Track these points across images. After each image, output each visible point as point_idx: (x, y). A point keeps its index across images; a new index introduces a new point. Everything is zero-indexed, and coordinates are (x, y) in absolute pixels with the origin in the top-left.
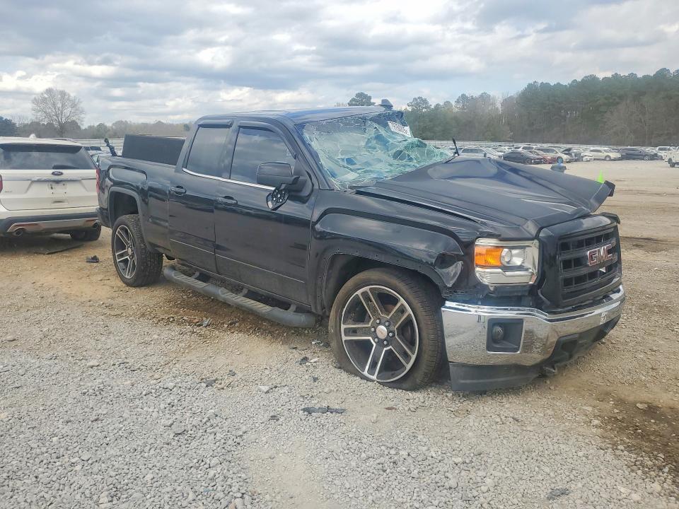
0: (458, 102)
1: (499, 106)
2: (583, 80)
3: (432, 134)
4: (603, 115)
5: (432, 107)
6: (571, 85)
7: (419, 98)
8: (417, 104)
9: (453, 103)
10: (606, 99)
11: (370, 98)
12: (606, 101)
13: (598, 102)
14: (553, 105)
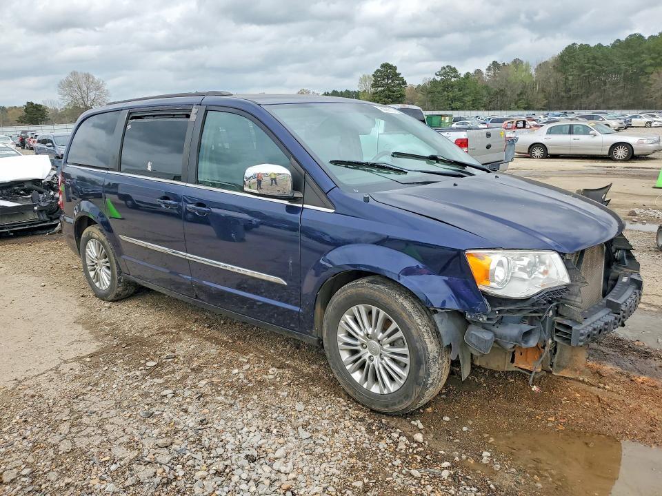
0: (489, 69)
1: (533, 72)
2: (627, 39)
3: (462, 104)
4: (648, 77)
5: (462, 76)
6: (614, 46)
7: (447, 67)
8: (446, 73)
9: (484, 71)
10: (653, 59)
11: (395, 68)
12: (653, 62)
13: (643, 63)
14: (592, 68)
